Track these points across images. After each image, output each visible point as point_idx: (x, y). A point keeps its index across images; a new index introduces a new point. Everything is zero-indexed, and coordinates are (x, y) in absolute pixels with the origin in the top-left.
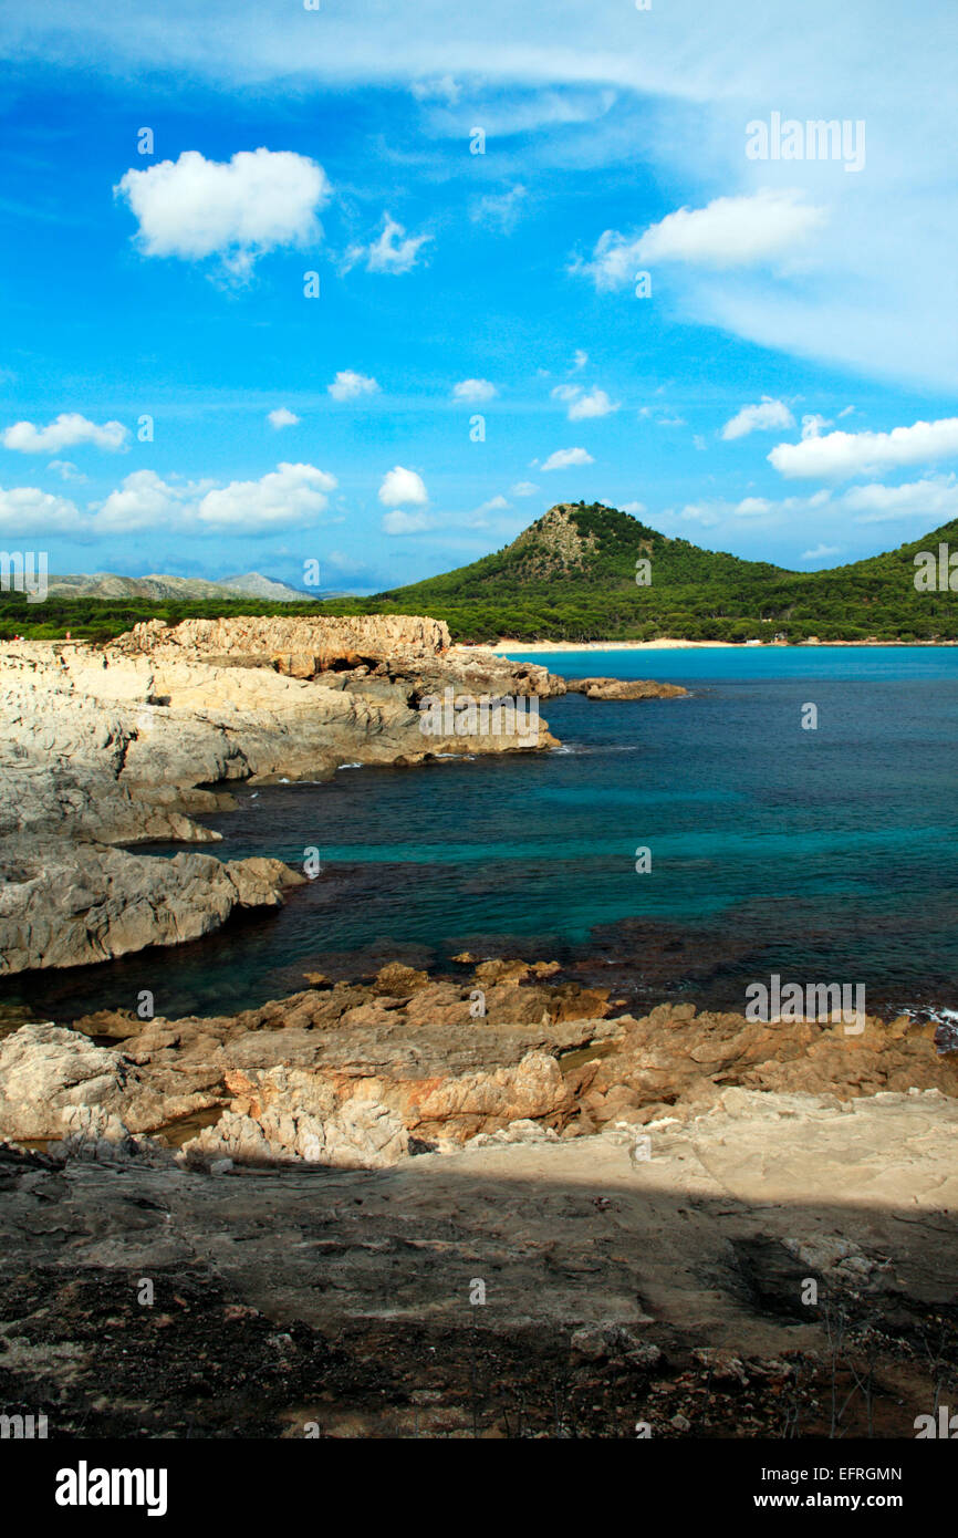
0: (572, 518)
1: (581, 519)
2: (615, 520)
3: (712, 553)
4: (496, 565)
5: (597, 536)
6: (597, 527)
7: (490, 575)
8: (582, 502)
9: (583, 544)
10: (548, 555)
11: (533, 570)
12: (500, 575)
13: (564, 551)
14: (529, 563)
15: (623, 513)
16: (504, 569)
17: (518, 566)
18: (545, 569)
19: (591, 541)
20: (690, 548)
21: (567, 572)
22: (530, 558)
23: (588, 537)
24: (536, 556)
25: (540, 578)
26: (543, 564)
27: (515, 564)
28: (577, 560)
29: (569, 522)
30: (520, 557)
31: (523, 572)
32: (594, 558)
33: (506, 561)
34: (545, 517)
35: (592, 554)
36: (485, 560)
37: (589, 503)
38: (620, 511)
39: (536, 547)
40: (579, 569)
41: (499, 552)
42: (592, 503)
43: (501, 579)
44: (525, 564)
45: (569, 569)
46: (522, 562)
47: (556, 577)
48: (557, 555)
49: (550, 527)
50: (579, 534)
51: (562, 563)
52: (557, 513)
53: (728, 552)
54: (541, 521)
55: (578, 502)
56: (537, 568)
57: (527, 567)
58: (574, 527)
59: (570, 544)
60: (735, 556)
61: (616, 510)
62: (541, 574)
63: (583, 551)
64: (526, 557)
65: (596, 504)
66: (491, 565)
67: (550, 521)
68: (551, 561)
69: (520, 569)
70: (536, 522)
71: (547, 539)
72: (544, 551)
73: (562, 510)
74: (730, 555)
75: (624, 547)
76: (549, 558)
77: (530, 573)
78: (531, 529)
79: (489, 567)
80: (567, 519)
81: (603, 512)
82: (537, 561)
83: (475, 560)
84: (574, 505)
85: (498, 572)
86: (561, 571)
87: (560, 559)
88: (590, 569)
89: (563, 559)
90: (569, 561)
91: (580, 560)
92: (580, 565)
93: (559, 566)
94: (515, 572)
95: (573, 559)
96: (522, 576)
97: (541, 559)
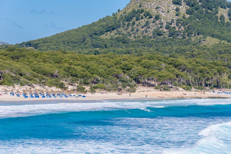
5: (187, 4)
7: (107, 31)
9: (178, 10)
10: (151, 17)
11: (140, 28)
12: (115, 31)
13: (163, 15)
14: (137, 23)
17: (128, 25)
18: (149, 27)
21: (165, 30)
22: (138, 19)
23: (181, 5)
24: (142, 18)
25: (145, 34)
26: (147, 24)
27: (126, 23)
28: (172, 21)
30: (130, 18)
31: (132, 30)
32: (186, 20)
35: (184, 17)
39: (142, 11)
40: (174, 28)
41: (113, 14)
43: (116, 34)
44: (134, 24)
45: (167, 28)
46: (131, 22)
48: (157, 18)
50: (175, 3)
51: (162, 23)
56: (143, 27)
57: (135, 26)
62: (146, 31)
63: (177, 15)
64: (135, 18)
68: (153, 22)
69: (130, 27)
71: (150, 6)
72: (148, 15)
76: (152, 19)
77: (138, 30)
82: (143, 22)
85: (113, 29)
86: (161, 29)
87: (160, 21)
88: (183, 28)
89: (162, 21)
90: (167, 23)
91: (175, 22)
92: (175, 26)
93: (159, 26)
94: (126, 29)
95: (170, 21)
96: (131, 32)
97: (146, 20)
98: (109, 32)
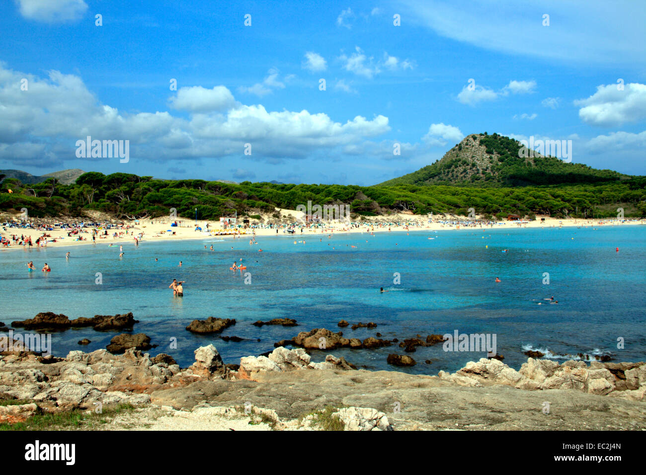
0: (482, 143)
1: (487, 143)
2: (508, 144)
3: (573, 164)
4: (434, 172)
5: (498, 153)
6: (499, 148)
7: (430, 178)
8: (486, 133)
9: (491, 158)
10: (468, 165)
11: (459, 174)
12: (437, 177)
13: (478, 162)
14: (455, 170)
15: (513, 140)
16: (440, 174)
17: (448, 172)
18: (467, 173)
19: (495, 157)
20: (558, 161)
21: (482, 176)
22: (456, 167)
23: (493, 154)
24: (460, 166)
25: (464, 179)
26: (465, 171)
27: (446, 171)
28: (487, 168)
29: (480, 145)
30: (449, 167)
31: (453, 176)
32: (499, 167)
33: (440, 169)
34: (462, 143)
35: (497, 165)
36: (425, 169)
37: (490, 134)
38: (510, 138)
39: (460, 160)
40: (489, 173)
41: (433, 164)
42: (492, 134)
43: (438, 180)
44: (453, 171)
45: (483, 174)
46: (451, 170)
47: (475, 179)
48: (474, 165)
49: (467, 148)
50: (488, 152)
51: (478, 170)
52: (471, 139)
53: (583, 163)
54: (460, 144)
55: (483, 133)
56: (461, 173)
57: (455, 173)
58: (483, 148)
59: (483, 159)
60: (588, 166)
61: (508, 138)
62: (465, 177)
63: (491, 162)
64: (453, 166)
65: (495, 134)
66: (431, 172)
67: (467, 144)
68: (470, 169)
69: (450, 174)
70: (457, 145)
71: (466, 155)
72: (465, 163)
73: (475, 138)
74: (585, 165)
75: (516, 160)
76: (469, 167)
77: (457, 176)
78: (454, 150)
79: (429, 173)
80: (478, 142)
81: (500, 139)
82: (461, 169)
83: (418, 169)
84: (481, 135)
85: (435, 176)
86: (478, 175)
87: (476, 168)
88: (496, 173)
89: (478, 167)
90: (483, 169)
91: (490, 168)
92: (490, 171)
93: (476, 172)
94: (447, 175)
95: (485, 168)
96: (452, 178)
97: (464, 167)
98: (431, 179)
